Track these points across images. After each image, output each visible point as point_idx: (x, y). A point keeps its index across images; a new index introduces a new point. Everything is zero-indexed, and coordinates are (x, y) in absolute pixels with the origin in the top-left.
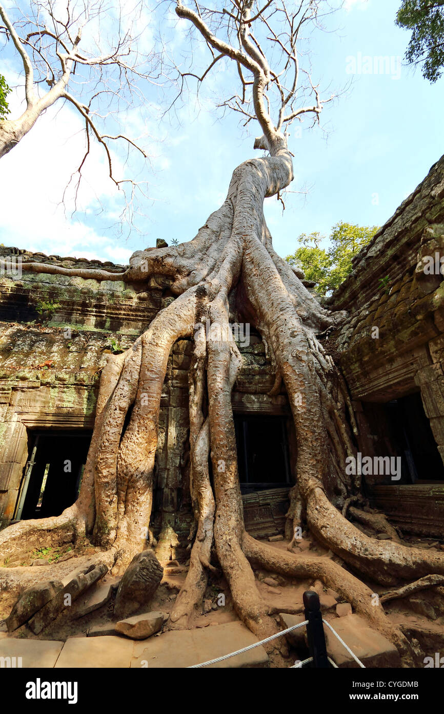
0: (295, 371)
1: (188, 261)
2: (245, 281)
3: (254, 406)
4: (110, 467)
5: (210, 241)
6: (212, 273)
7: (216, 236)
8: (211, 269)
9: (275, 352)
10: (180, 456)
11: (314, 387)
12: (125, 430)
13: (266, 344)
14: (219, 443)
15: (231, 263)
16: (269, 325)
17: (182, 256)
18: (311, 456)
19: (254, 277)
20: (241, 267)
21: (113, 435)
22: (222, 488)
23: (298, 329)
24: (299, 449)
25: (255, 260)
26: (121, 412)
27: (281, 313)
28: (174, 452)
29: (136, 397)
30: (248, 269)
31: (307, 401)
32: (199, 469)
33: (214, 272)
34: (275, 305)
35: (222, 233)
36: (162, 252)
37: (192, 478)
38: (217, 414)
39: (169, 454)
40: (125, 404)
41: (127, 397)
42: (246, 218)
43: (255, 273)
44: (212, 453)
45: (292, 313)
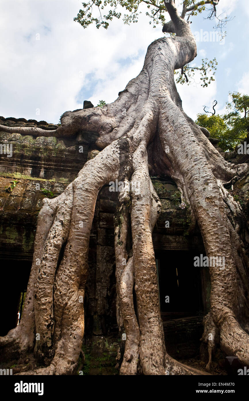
0: (208, 214)
1: (110, 119)
2: (161, 136)
3: (171, 246)
4: (47, 296)
5: (130, 103)
6: (132, 130)
7: (135, 99)
8: (131, 126)
9: (190, 198)
10: (107, 288)
11: (225, 229)
12: (59, 265)
13: (182, 191)
14: (143, 278)
15: (149, 120)
16: (183, 174)
17: (106, 115)
18: (223, 289)
19: (169, 133)
20: (157, 125)
21: (49, 268)
22: (146, 316)
23: (210, 178)
24: (212, 283)
25: (169, 119)
26: (56, 249)
27: (196, 163)
28: (102, 285)
29: (68, 235)
30: (163, 126)
31: (220, 241)
32: (125, 300)
33: (133, 128)
34: (190, 156)
35: (140, 96)
36: (88, 112)
37: (118, 307)
38: (141, 252)
39: (98, 287)
40: (58, 241)
41: (61, 235)
42: (162, 83)
43: (170, 129)
44: (136, 286)
45: (205, 163)
